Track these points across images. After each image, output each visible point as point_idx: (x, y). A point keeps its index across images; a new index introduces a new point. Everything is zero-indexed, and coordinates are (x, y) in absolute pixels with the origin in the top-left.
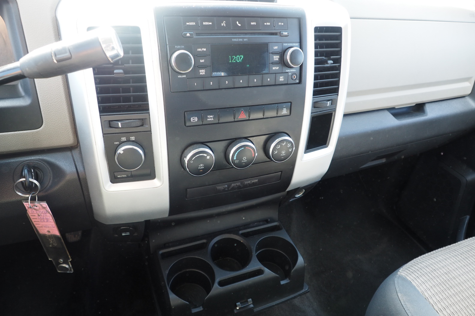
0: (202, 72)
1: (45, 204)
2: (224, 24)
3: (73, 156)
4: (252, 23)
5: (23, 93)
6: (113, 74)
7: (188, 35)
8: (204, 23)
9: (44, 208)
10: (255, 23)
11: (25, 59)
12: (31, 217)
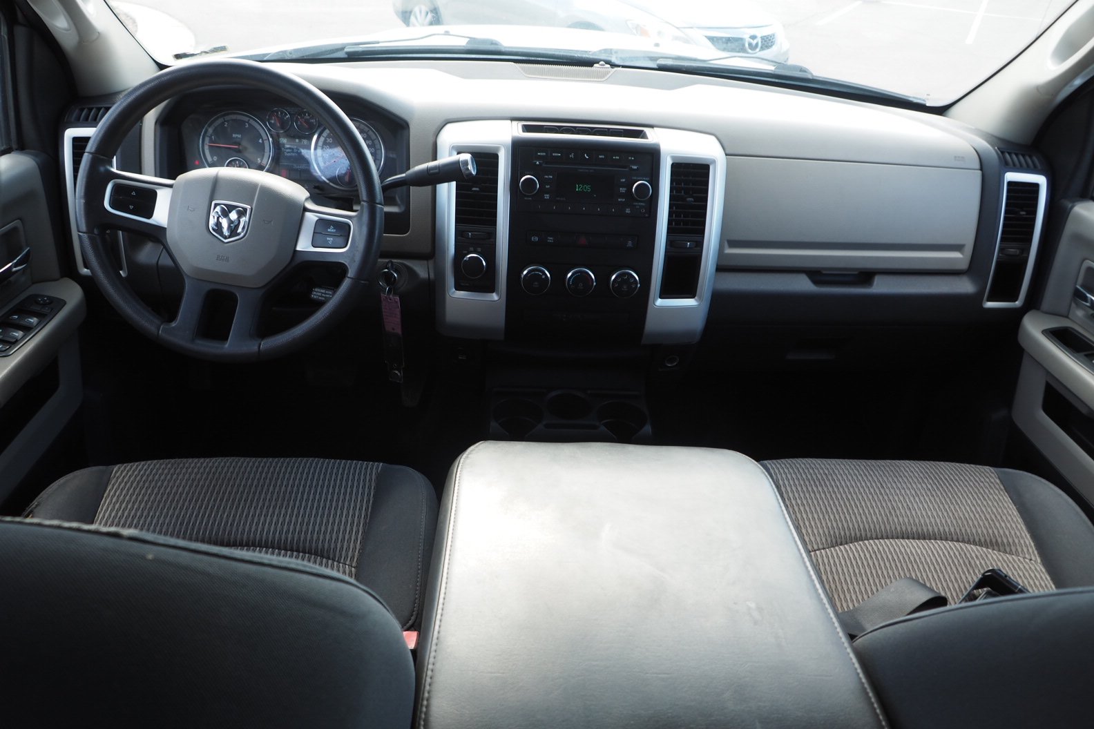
0: (547, 196)
1: (397, 298)
2: (572, 156)
3: (428, 264)
4: (600, 157)
5: (399, 202)
6: (471, 191)
7: (538, 163)
8: (554, 154)
9: (397, 302)
10: (603, 157)
11: (409, 172)
12: (383, 310)
